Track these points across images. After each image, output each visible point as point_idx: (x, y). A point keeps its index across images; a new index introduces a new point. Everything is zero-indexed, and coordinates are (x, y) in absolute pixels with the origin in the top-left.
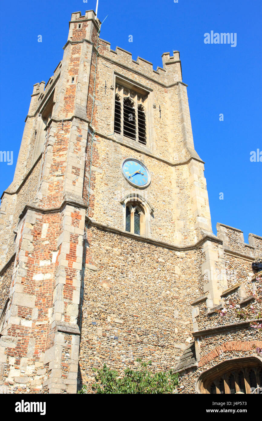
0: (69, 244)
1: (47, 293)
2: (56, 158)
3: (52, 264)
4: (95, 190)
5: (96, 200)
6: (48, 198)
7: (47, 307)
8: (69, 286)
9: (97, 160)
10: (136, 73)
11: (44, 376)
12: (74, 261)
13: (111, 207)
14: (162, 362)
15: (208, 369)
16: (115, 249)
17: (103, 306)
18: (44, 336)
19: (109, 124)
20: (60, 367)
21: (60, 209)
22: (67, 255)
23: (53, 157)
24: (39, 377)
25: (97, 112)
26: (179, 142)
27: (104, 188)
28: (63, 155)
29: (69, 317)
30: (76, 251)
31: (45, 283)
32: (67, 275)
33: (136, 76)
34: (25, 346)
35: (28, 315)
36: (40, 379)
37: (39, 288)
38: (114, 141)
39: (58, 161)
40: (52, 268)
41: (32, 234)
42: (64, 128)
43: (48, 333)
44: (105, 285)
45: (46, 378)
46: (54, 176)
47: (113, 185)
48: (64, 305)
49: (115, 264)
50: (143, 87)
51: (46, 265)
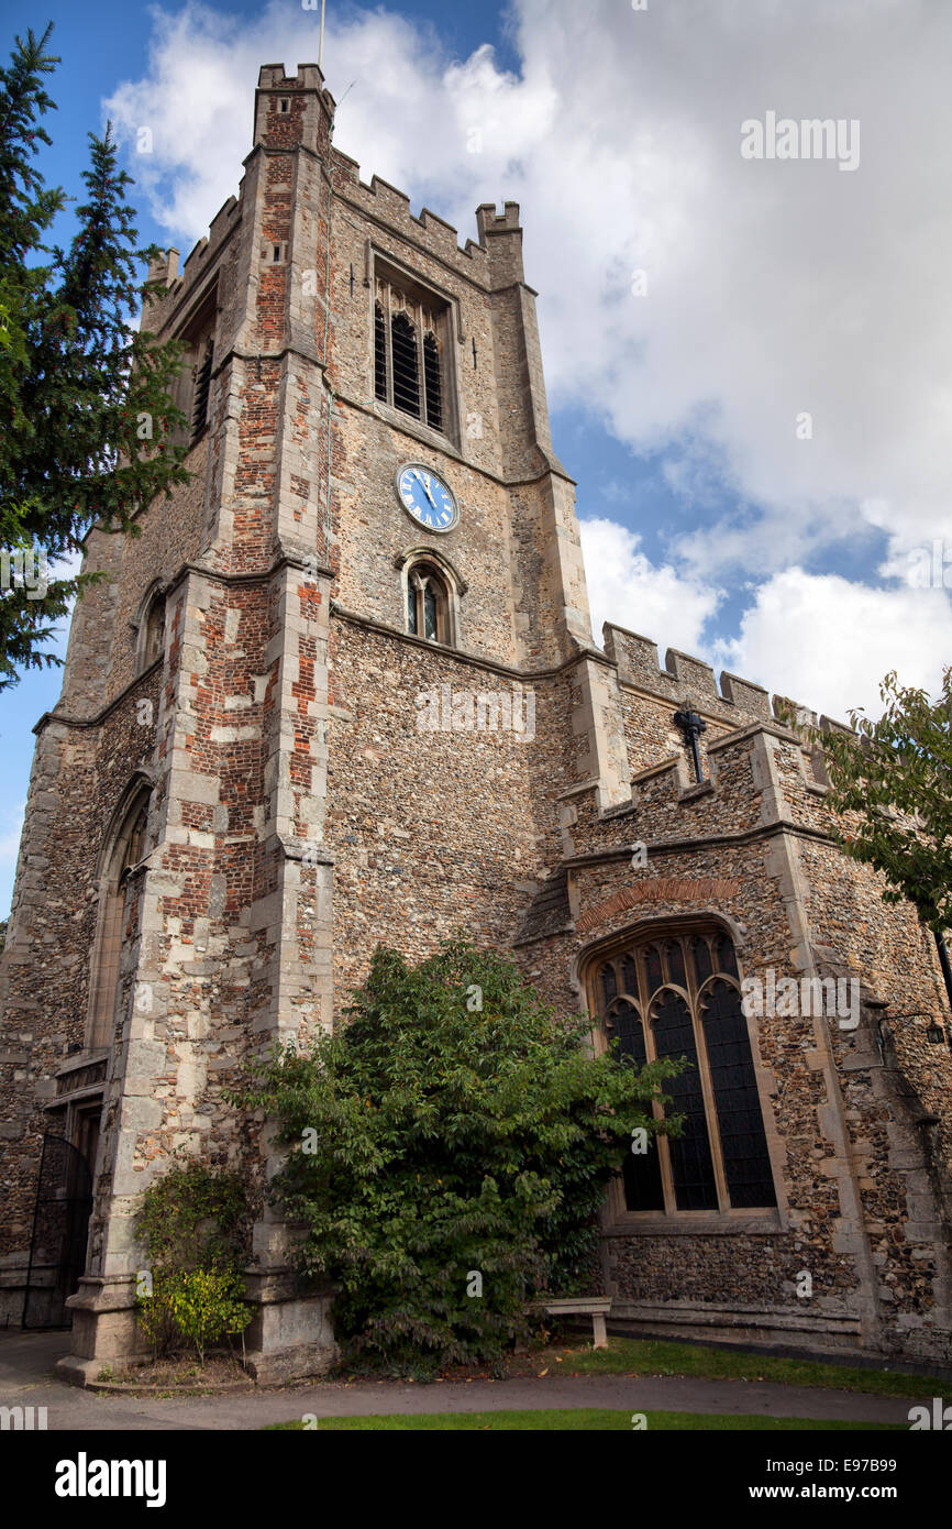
0: (298, 659)
1: (249, 771)
2: (248, 451)
3: (255, 705)
4: (339, 535)
5: (342, 559)
6: (235, 547)
7: (249, 803)
8: (303, 755)
9: (342, 463)
10: (422, 250)
11: (252, 958)
12: (310, 699)
13: (375, 575)
14: (491, 921)
15: (599, 936)
16: (389, 674)
17: (368, 801)
18: (247, 869)
19: (363, 374)
20: (295, 938)
21: (268, 575)
22: (294, 684)
23: (242, 450)
24: (241, 961)
25: (336, 341)
26: (517, 433)
27: (359, 530)
28: (265, 445)
29: (305, 826)
30: (313, 675)
31: (241, 748)
32: (297, 731)
33: (420, 258)
34: (203, 892)
35: (206, 823)
36: (244, 965)
37: (226, 761)
38: (376, 418)
39: (254, 459)
40: (255, 714)
41: (203, 634)
42: (265, 377)
43: (256, 862)
44: (369, 754)
45: (259, 963)
46: (246, 495)
47: (378, 524)
48: (293, 798)
49: (390, 708)
50: (437, 287)
51: (242, 708)
